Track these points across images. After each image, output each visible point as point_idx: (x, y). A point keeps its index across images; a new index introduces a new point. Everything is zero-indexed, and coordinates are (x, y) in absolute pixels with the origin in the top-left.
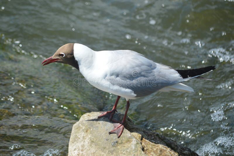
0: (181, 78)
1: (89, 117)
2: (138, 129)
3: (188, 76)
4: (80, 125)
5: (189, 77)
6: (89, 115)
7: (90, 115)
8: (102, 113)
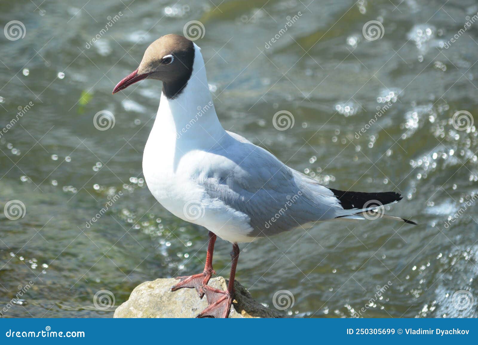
0: (340, 206)
1: (152, 289)
2: (265, 312)
3: (353, 206)
4: (132, 308)
5: (355, 207)
6: (150, 287)
7: (152, 286)
8: (182, 279)
